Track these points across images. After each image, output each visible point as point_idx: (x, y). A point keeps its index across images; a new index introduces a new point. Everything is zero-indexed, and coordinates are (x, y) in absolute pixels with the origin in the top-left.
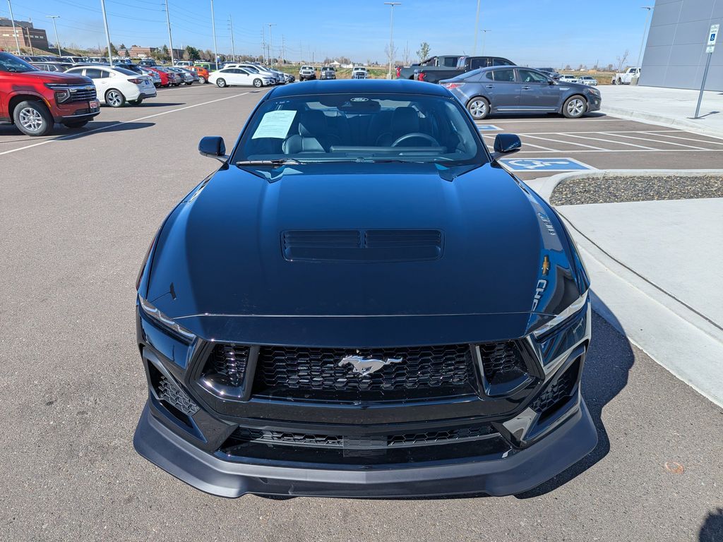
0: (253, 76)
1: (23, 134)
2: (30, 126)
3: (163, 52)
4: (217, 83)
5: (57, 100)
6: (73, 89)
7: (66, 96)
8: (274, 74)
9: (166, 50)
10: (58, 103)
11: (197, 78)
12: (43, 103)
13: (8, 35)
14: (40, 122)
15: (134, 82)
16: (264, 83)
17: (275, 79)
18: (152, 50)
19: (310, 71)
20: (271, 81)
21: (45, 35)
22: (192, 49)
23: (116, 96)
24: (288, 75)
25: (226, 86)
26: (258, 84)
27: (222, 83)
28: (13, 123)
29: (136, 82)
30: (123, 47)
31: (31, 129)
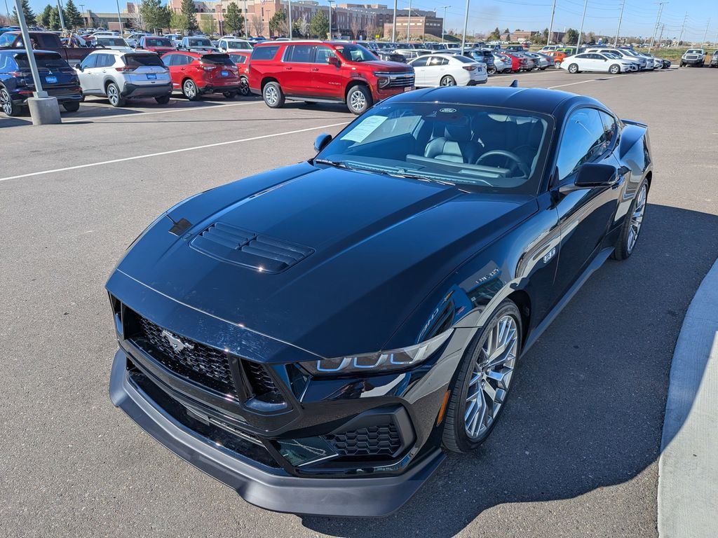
0: (611, 62)
1: (351, 112)
2: (356, 106)
3: (543, 36)
4: (569, 69)
5: (378, 85)
6: (393, 77)
7: (387, 82)
8: (641, 59)
9: (546, 33)
10: (378, 88)
11: (552, 64)
12: (369, 87)
13: (414, 24)
14: (363, 104)
15: (468, 70)
16: (622, 69)
17: (638, 65)
18: (533, 33)
19: (697, 55)
20: (631, 67)
21: (441, 23)
22: (574, 32)
23: (450, 82)
24: (660, 60)
25: (578, 72)
26: (616, 70)
27: (574, 69)
28: (346, 103)
29: (469, 69)
30: (507, 31)
31: (356, 109)
